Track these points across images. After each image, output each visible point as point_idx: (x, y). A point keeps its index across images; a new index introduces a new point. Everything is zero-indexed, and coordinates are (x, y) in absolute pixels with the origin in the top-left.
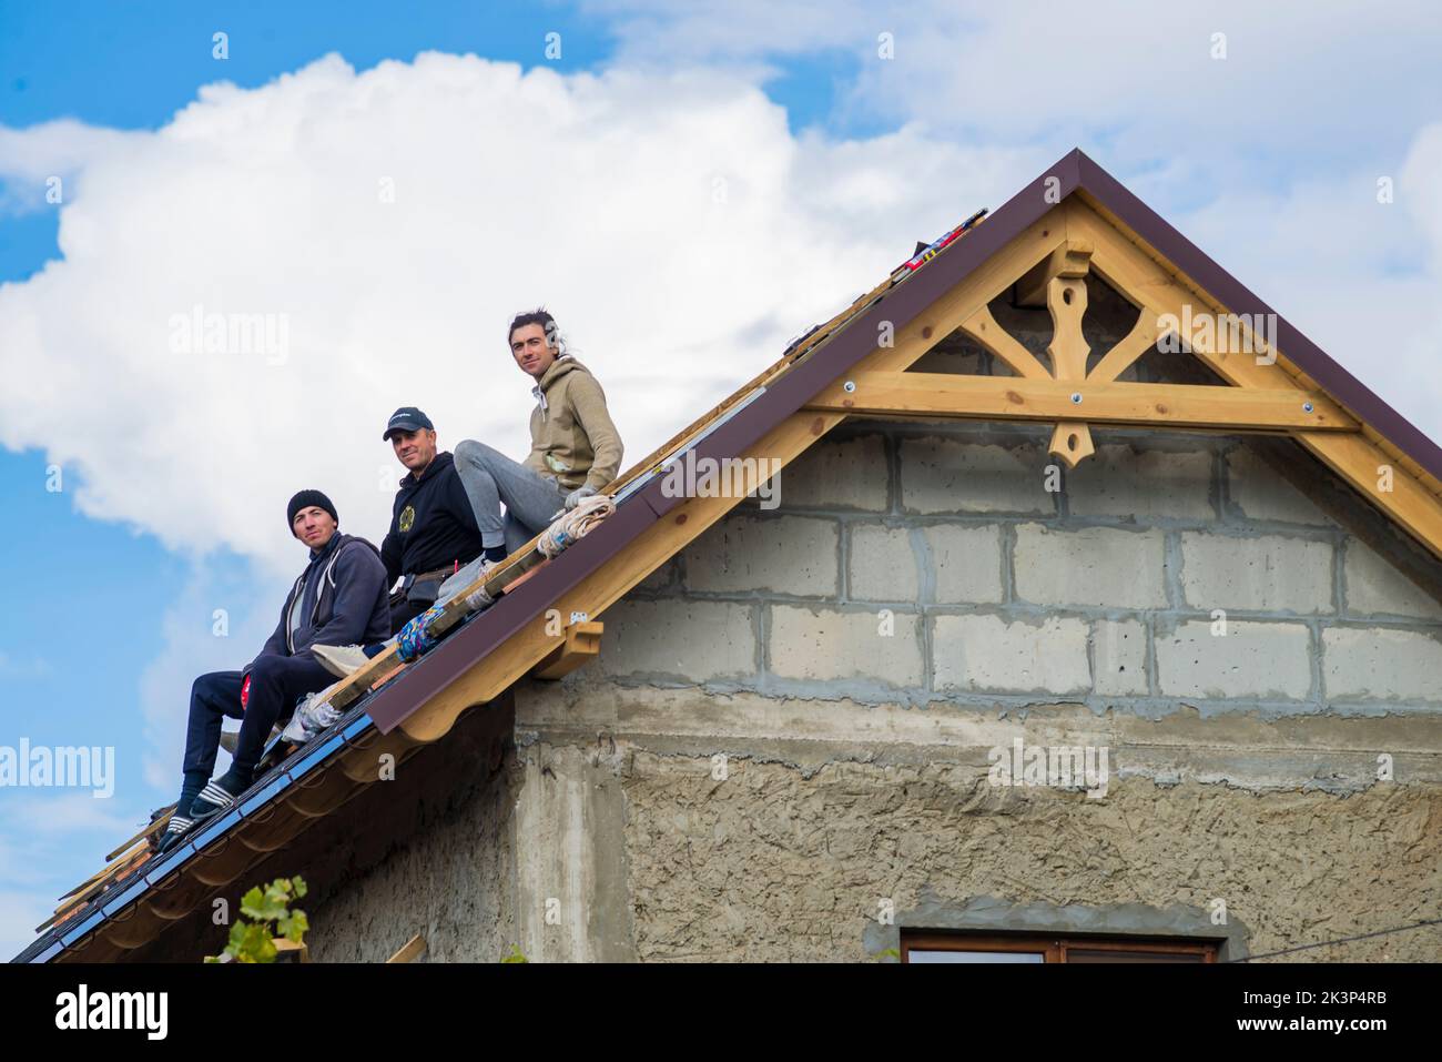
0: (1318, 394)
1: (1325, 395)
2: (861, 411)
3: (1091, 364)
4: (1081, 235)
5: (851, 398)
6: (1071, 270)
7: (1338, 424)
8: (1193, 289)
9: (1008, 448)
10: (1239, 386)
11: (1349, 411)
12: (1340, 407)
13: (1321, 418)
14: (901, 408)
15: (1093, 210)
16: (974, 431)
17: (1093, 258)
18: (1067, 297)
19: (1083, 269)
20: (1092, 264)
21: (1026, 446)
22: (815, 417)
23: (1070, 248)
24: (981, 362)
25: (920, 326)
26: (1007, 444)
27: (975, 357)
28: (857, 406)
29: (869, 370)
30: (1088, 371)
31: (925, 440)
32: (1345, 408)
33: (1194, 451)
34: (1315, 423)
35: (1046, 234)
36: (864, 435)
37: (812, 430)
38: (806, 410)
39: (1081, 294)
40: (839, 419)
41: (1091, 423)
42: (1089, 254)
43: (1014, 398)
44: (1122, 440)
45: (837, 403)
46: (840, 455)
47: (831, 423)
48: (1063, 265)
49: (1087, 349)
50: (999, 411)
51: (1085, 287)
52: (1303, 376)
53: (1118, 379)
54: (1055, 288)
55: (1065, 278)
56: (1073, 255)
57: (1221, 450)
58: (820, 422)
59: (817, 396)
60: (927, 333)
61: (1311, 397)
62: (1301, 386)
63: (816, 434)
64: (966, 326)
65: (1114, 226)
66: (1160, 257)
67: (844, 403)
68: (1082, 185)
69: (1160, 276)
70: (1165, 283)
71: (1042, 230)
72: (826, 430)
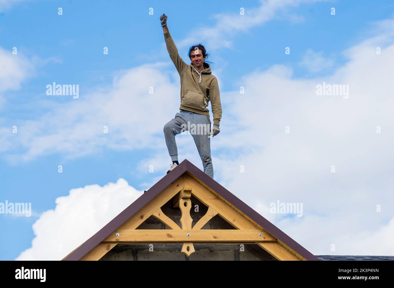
0: (264, 231)
1: (265, 231)
2: (122, 242)
3: (193, 224)
4: (188, 186)
5: (119, 238)
6: (186, 196)
7: (270, 239)
8: (224, 200)
9: (171, 252)
10: (239, 229)
11: (272, 235)
12: (270, 234)
13: (264, 238)
14: (134, 240)
15: (192, 178)
16: (160, 247)
17: (192, 192)
18: (185, 205)
19: (190, 196)
20: (192, 193)
21: (177, 251)
22: (107, 245)
23: (185, 189)
24: (162, 225)
25: (140, 215)
26: (170, 251)
27: (160, 224)
28: (121, 240)
29: (124, 229)
30: (192, 226)
31: (145, 251)
32: (271, 234)
33: (229, 250)
34: (263, 239)
35: (178, 186)
36: (126, 250)
37: (107, 248)
38: (103, 243)
39: (189, 203)
40: (115, 245)
41: (193, 242)
42: (191, 191)
43: (169, 236)
44: (206, 248)
45: (114, 240)
46: (119, 256)
47: (112, 246)
48: (183, 195)
49: (192, 220)
50: (165, 240)
51: (191, 201)
52: (258, 225)
53: (201, 229)
54: (181, 202)
55: (184, 198)
56: (186, 191)
57: (237, 250)
58: (109, 246)
59: (107, 238)
60: (142, 217)
61: (261, 232)
62: (259, 229)
63: (108, 250)
64: (154, 214)
65: (199, 182)
66: (213, 191)
67: (116, 240)
68: (188, 170)
69: (214, 197)
70: (215, 199)
71: (176, 184)
72: (111, 248)
